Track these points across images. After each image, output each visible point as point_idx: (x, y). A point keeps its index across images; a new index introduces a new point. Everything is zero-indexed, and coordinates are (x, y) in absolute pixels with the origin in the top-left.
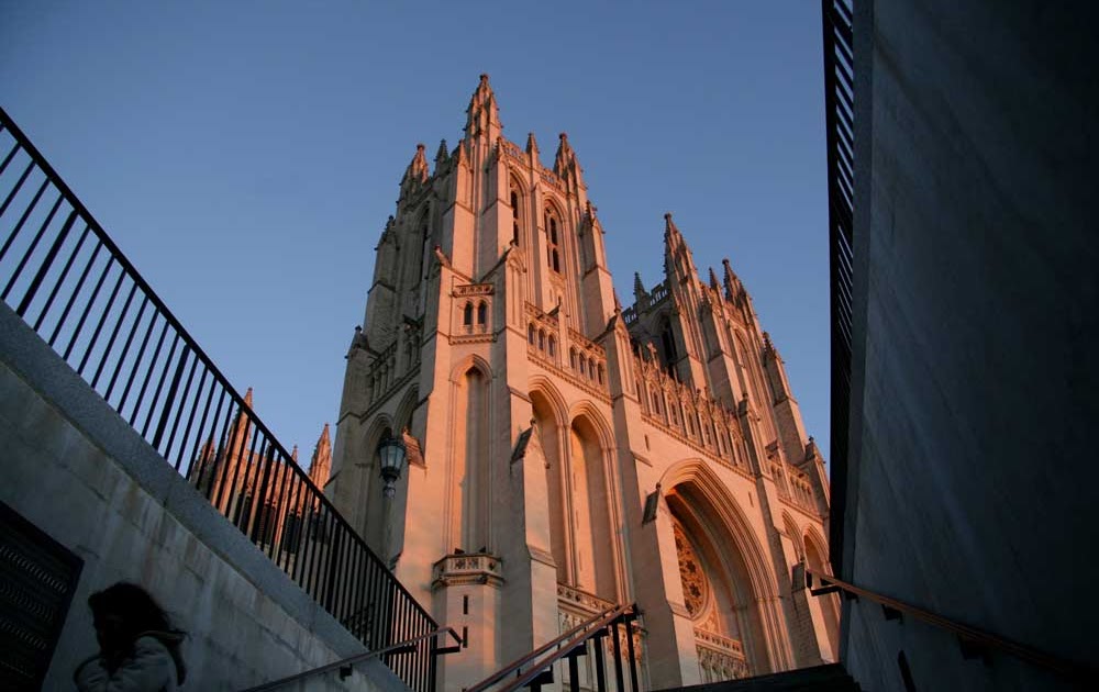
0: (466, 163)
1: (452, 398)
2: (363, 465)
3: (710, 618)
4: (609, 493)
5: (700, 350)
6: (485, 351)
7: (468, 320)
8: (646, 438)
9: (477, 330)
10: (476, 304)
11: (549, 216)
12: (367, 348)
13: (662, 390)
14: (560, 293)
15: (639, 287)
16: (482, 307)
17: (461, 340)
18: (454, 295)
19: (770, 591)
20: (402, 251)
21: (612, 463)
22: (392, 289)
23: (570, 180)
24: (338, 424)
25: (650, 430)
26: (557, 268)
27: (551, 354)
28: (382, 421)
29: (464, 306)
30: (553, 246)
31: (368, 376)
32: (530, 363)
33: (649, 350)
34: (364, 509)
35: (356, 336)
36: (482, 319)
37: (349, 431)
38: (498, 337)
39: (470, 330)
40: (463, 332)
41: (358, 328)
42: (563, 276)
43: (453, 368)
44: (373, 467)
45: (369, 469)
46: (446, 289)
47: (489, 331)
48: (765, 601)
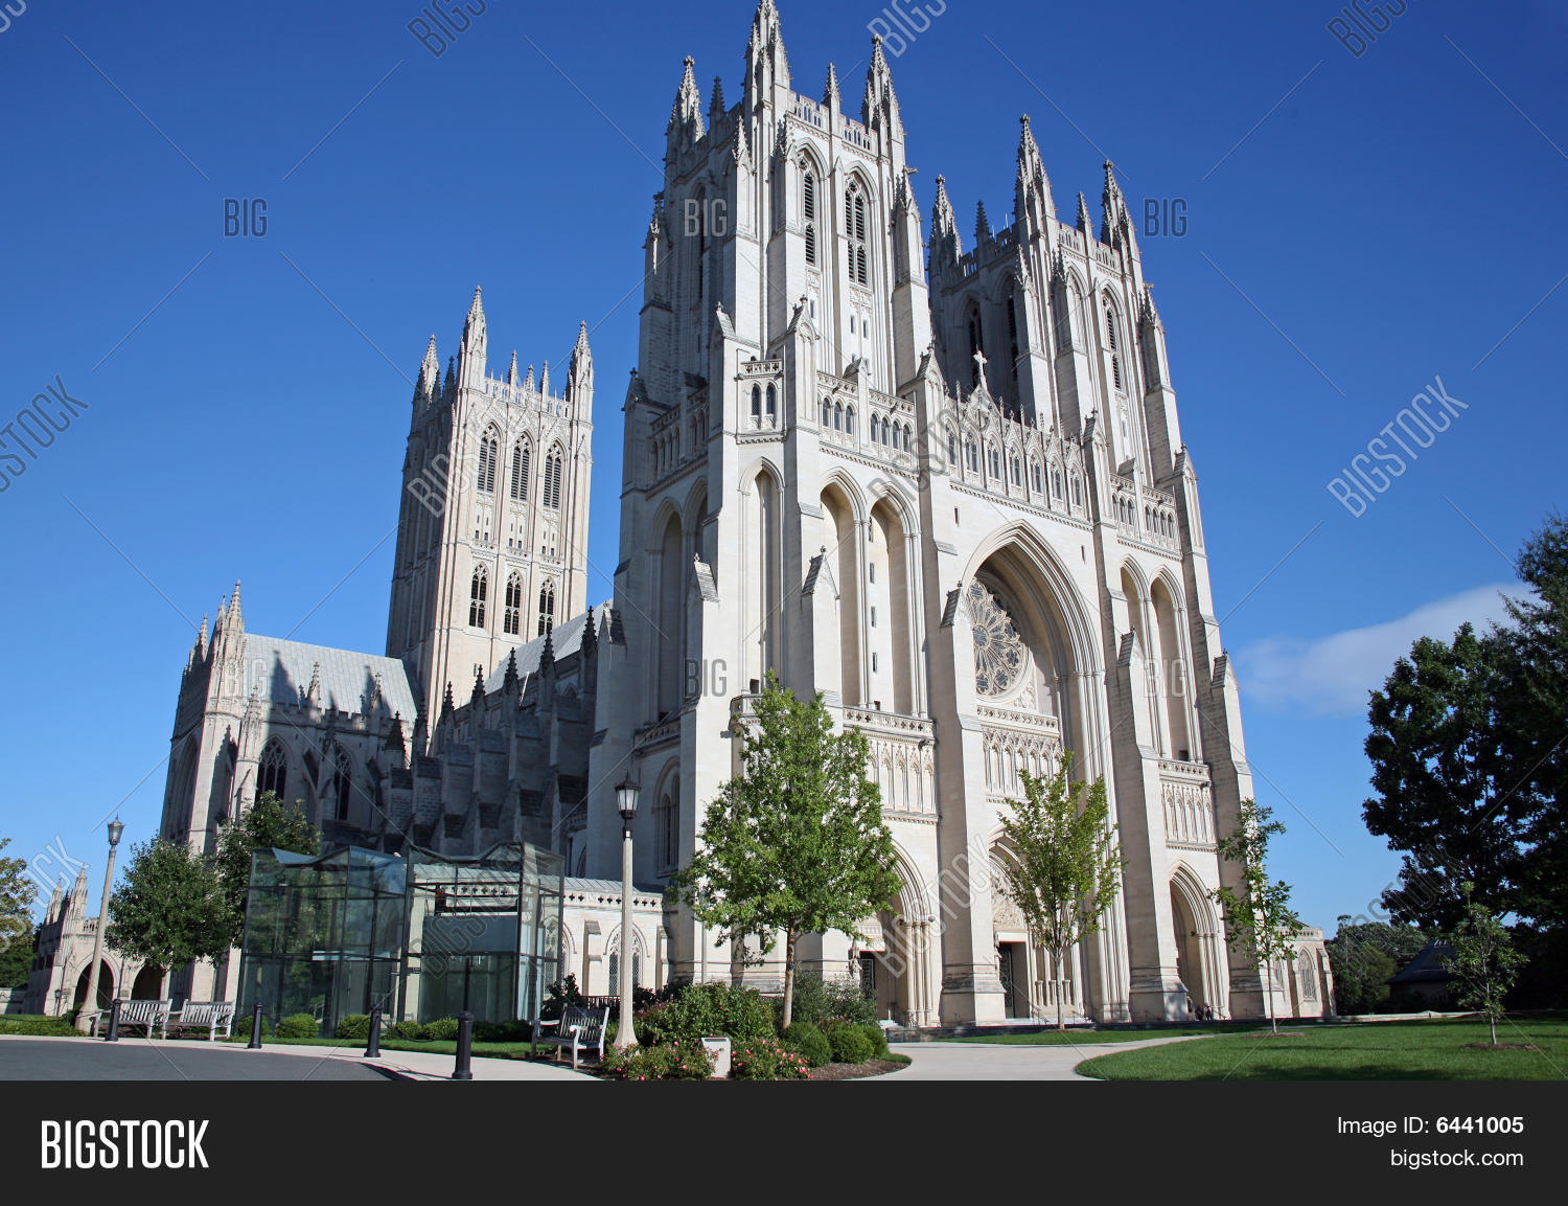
0: (747, 160)
1: (742, 509)
2: (654, 552)
3: (1027, 689)
4: (909, 589)
5: (1048, 342)
6: (775, 454)
7: (756, 410)
8: (956, 510)
9: (766, 425)
10: (764, 389)
11: (854, 195)
12: (646, 400)
13: (982, 438)
14: (865, 316)
15: (982, 227)
16: (771, 389)
17: (749, 439)
18: (738, 378)
19: (1093, 665)
20: (676, 248)
21: (914, 551)
22: (667, 308)
23: (883, 129)
24: (621, 498)
25: (961, 499)
26: (862, 280)
27: (849, 431)
28: (669, 504)
29: (750, 391)
30: (857, 245)
31: (650, 438)
32: (825, 455)
33: (978, 363)
34: (658, 603)
35: (632, 380)
36: (772, 409)
37: (636, 512)
38: (789, 437)
39: (759, 422)
40: (751, 426)
41: (633, 372)
42: (870, 290)
43: (743, 473)
44: (663, 553)
45: (659, 557)
46: (730, 369)
47: (779, 428)
48: (1086, 676)
